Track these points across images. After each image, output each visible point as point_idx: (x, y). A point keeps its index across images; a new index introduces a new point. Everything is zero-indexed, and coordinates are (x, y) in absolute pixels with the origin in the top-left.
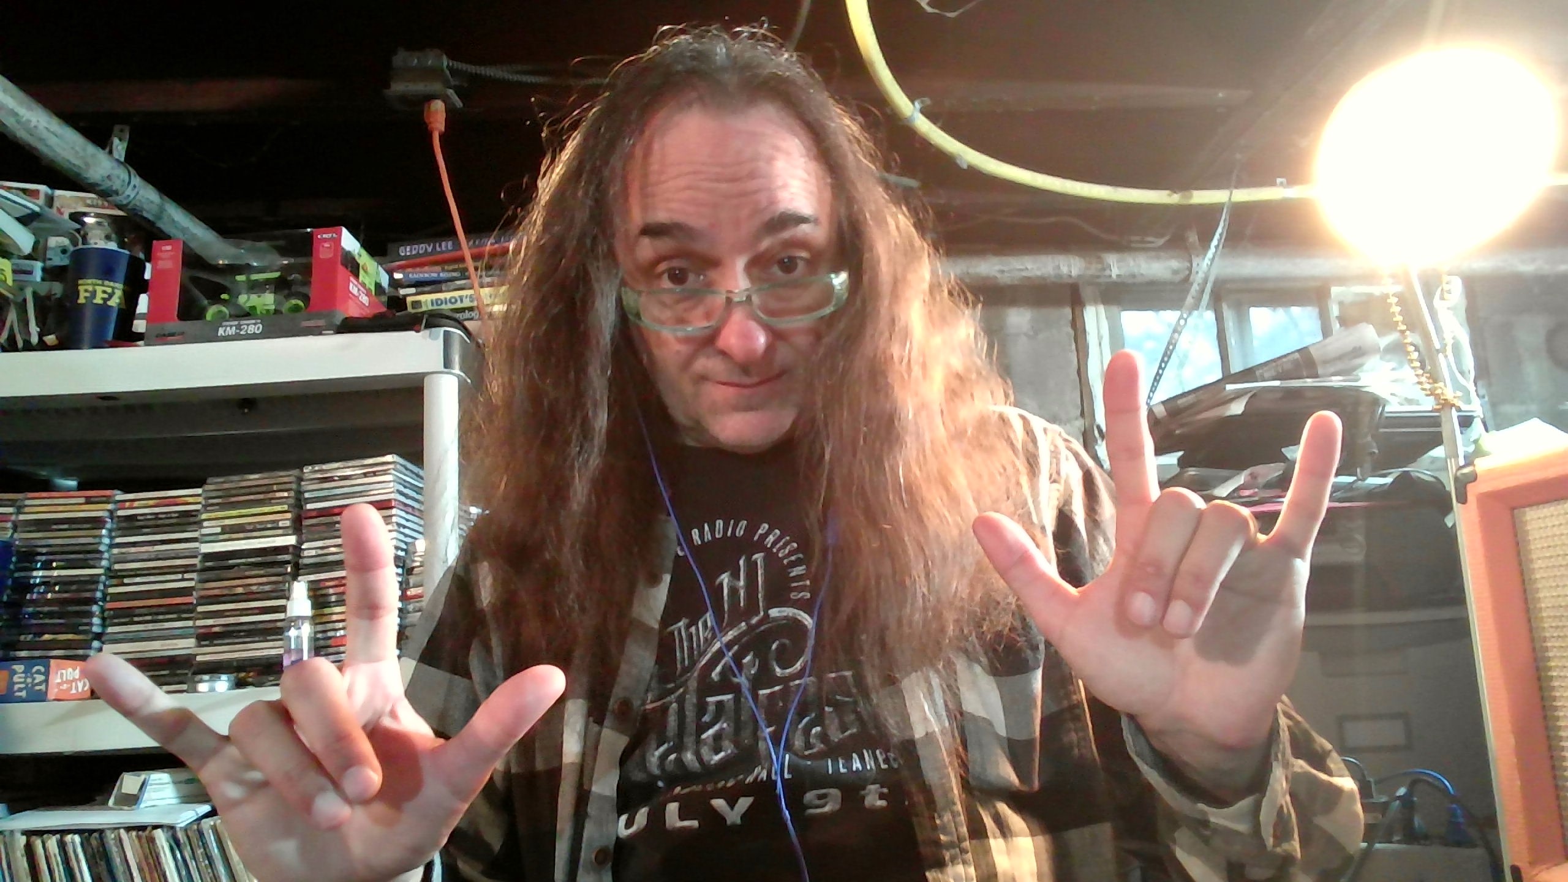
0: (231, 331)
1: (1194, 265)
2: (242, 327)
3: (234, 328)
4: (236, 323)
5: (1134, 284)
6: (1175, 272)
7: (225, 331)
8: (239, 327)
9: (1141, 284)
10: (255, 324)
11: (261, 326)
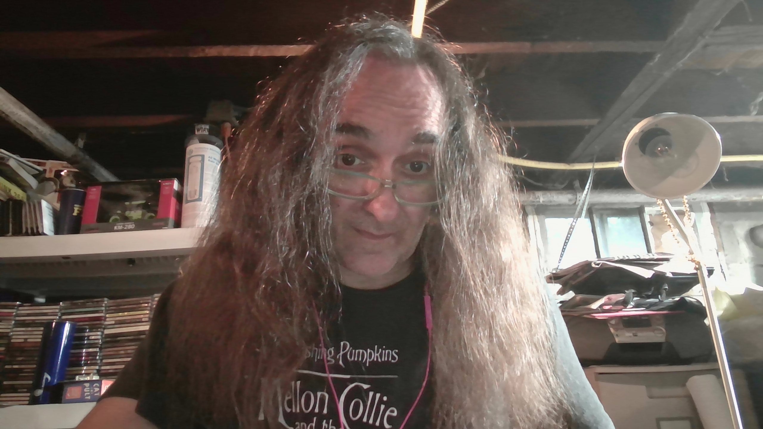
0: (120, 228)
1: (578, 197)
2: (125, 226)
3: (122, 226)
4: (122, 224)
5: (551, 206)
6: (570, 200)
7: (117, 228)
8: (124, 226)
9: (554, 206)
10: (132, 224)
11: (134, 225)
